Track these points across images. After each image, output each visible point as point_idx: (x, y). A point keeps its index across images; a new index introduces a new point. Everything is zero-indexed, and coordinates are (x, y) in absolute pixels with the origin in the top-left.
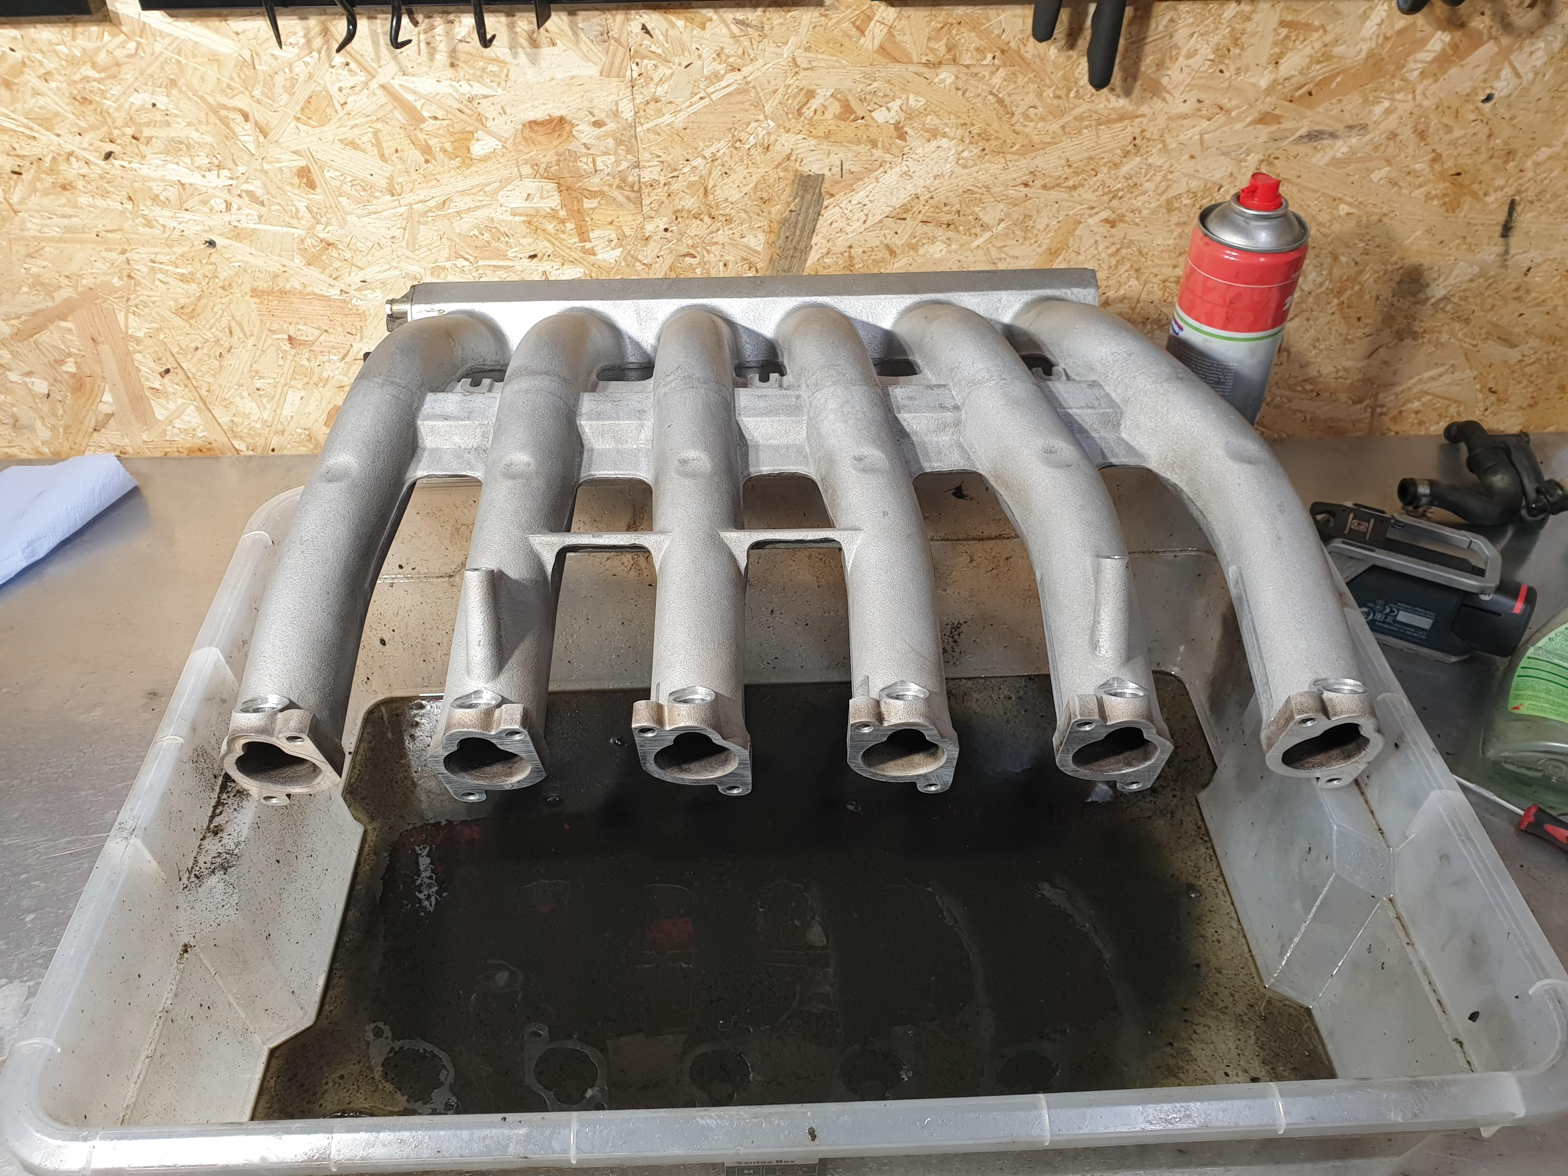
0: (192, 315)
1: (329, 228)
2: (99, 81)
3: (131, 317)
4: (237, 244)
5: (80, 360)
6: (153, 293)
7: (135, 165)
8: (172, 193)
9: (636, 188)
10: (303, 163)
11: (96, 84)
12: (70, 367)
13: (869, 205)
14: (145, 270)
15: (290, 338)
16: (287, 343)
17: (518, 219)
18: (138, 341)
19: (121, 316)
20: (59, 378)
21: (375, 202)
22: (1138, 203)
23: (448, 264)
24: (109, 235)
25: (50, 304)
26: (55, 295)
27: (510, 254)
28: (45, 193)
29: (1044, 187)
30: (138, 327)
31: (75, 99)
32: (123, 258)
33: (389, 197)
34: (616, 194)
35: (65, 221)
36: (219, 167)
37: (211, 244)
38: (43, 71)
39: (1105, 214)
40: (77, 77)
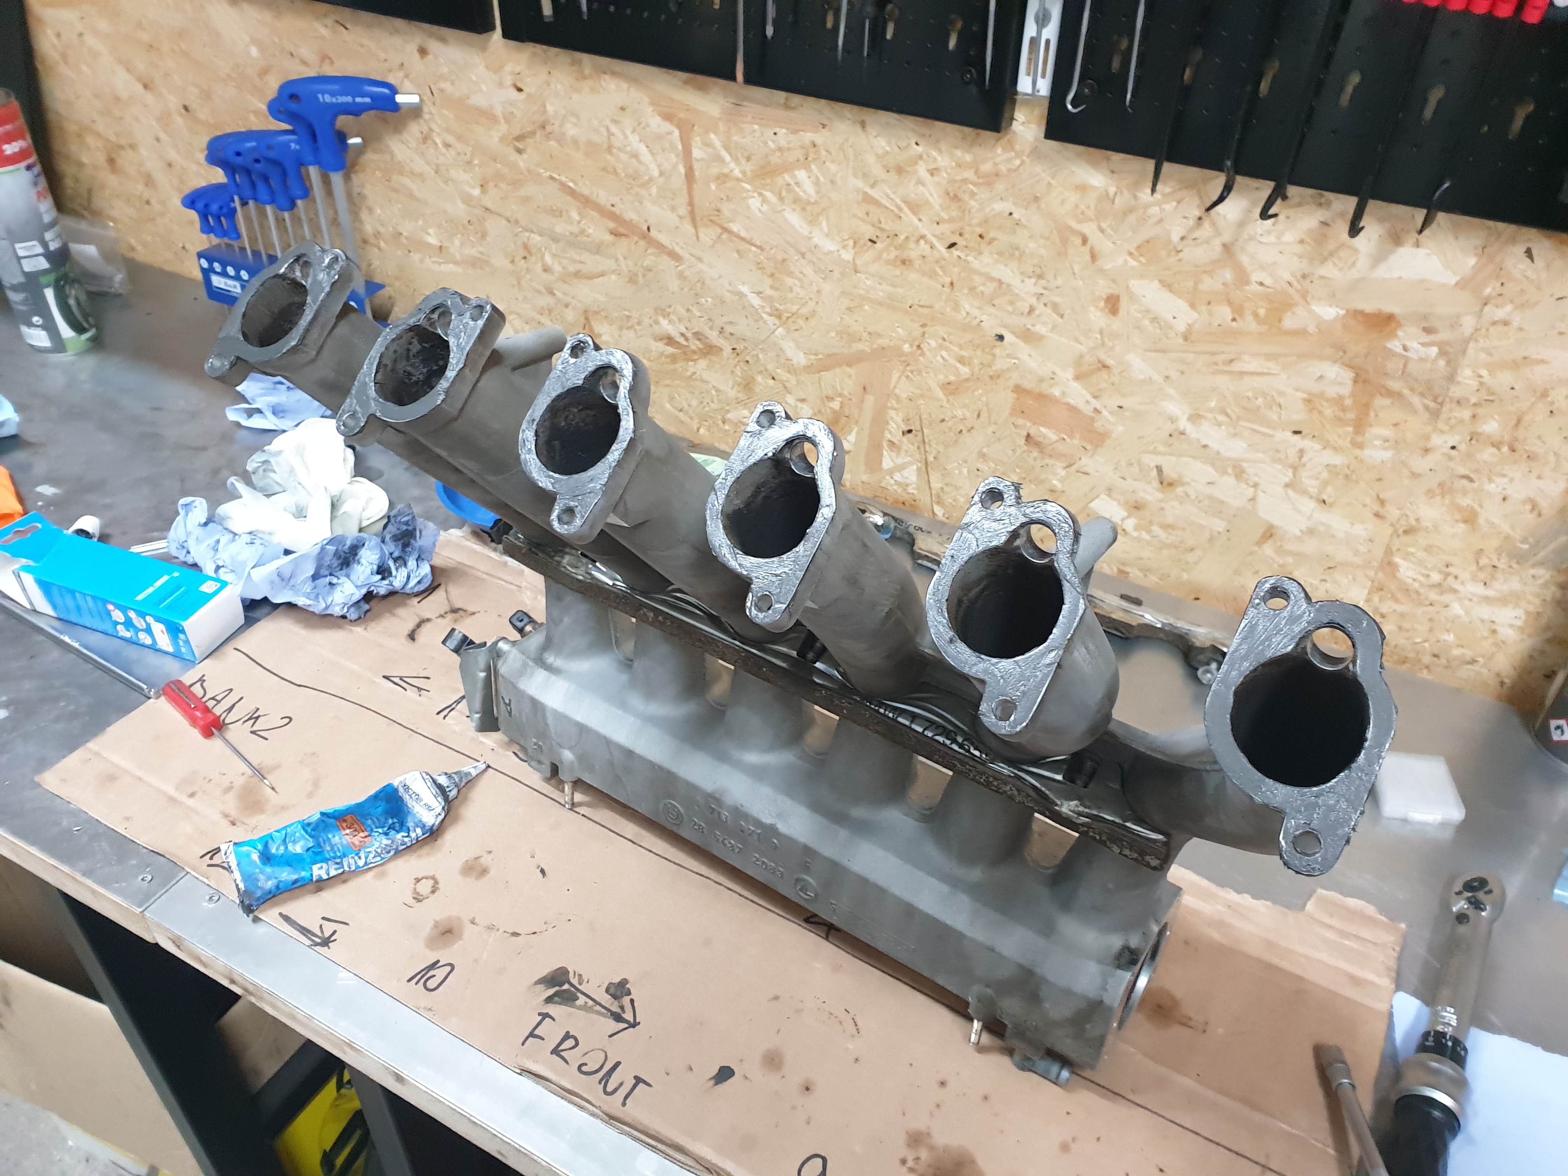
0: (954, 392)
1: (1112, 352)
2: (975, 184)
3: (904, 378)
4: (1022, 344)
7: (970, 258)
8: (989, 288)
9: (1439, 400)
10: (1115, 291)
11: (971, 186)
15: (1028, 436)
16: (1023, 439)
17: (1300, 395)
19: (895, 375)
23: (1210, 416)
24: (920, 309)
25: (846, 351)
27: (1275, 424)
28: (888, 262)
30: (904, 389)
31: (948, 194)
32: (922, 330)
35: (891, 289)
36: (1040, 277)
37: (1001, 338)
38: (933, 166)
40: (958, 178)
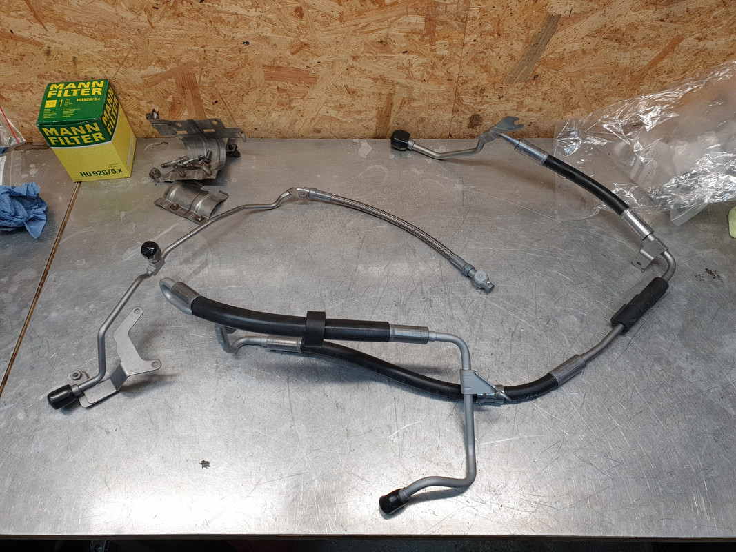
0: (232, 77)
1: (307, 37)
3: (202, 77)
4: (260, 44)
5: (175, 96)
6: (215, 66)
7: (215, 5)
8: (232, 19)
9: (464, 21)
10: (299, 5)
12: (170, 99)
13: (580, 30)
14: (213, 55)
15: (278, 88)
16: (276, 90)
17: (402, 34)
18: (204, 88)
19: (198, 77)
20: (164, 104)
21: (331, 24)
22: (715, 30)
23: (363, 55)
24: (198, 39)
25: (164, 70)
26: (167, 66)
27: (394, 51)
28: (169, 18)
29: (671, 22)
30: (205, 82)
32: (203, 49)
33: (339, 22)
34: (454, 23)
35: (177, 32)
36: (257, 6)
37: (247, 43)
39: (697, 35)
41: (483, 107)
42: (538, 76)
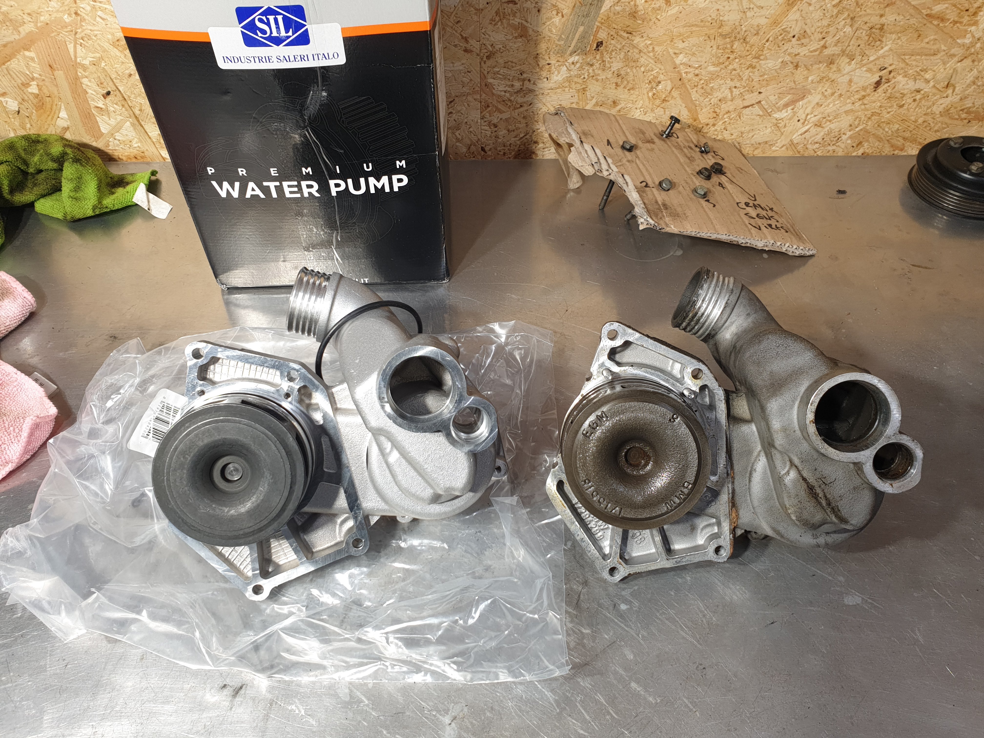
5: (40, 84)
6: (96, 28)
12: (33, 89)
14: (88, 8)
18: (85, 68)
20: (26, 98)
26: (21, 29)
41: (525, 100)
42: (601, 43)
